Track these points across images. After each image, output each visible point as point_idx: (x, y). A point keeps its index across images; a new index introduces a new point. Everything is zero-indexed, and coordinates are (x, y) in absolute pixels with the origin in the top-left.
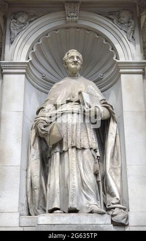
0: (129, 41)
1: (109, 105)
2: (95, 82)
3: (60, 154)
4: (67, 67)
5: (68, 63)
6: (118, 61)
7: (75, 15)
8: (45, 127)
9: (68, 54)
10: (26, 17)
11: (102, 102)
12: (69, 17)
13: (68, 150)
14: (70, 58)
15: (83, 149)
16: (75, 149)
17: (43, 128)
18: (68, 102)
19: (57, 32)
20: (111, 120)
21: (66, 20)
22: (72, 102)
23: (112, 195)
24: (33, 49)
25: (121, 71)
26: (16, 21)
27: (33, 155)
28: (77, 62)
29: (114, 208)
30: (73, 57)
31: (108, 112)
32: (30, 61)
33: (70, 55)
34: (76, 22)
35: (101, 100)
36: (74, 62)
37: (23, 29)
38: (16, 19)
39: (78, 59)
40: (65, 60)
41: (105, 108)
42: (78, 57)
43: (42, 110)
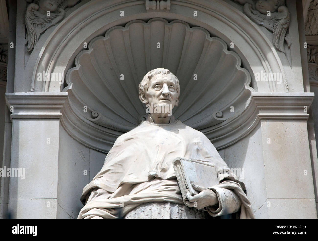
0: (278, 50)
5: (150, 96)
6: (254, 93)
9: (150, 78)
14: (154, 87)
22: (160, 179)
24: (75, 66)
25: (261, 113)
28: (169, 95)
30: (159, 85)
33: (154, 82)
34: (165, 9)
36: (164, 95)
39: (171, 88)
40: (144, 88)
41: (230, 191)
42: (170, 85)
43: (96, 193)
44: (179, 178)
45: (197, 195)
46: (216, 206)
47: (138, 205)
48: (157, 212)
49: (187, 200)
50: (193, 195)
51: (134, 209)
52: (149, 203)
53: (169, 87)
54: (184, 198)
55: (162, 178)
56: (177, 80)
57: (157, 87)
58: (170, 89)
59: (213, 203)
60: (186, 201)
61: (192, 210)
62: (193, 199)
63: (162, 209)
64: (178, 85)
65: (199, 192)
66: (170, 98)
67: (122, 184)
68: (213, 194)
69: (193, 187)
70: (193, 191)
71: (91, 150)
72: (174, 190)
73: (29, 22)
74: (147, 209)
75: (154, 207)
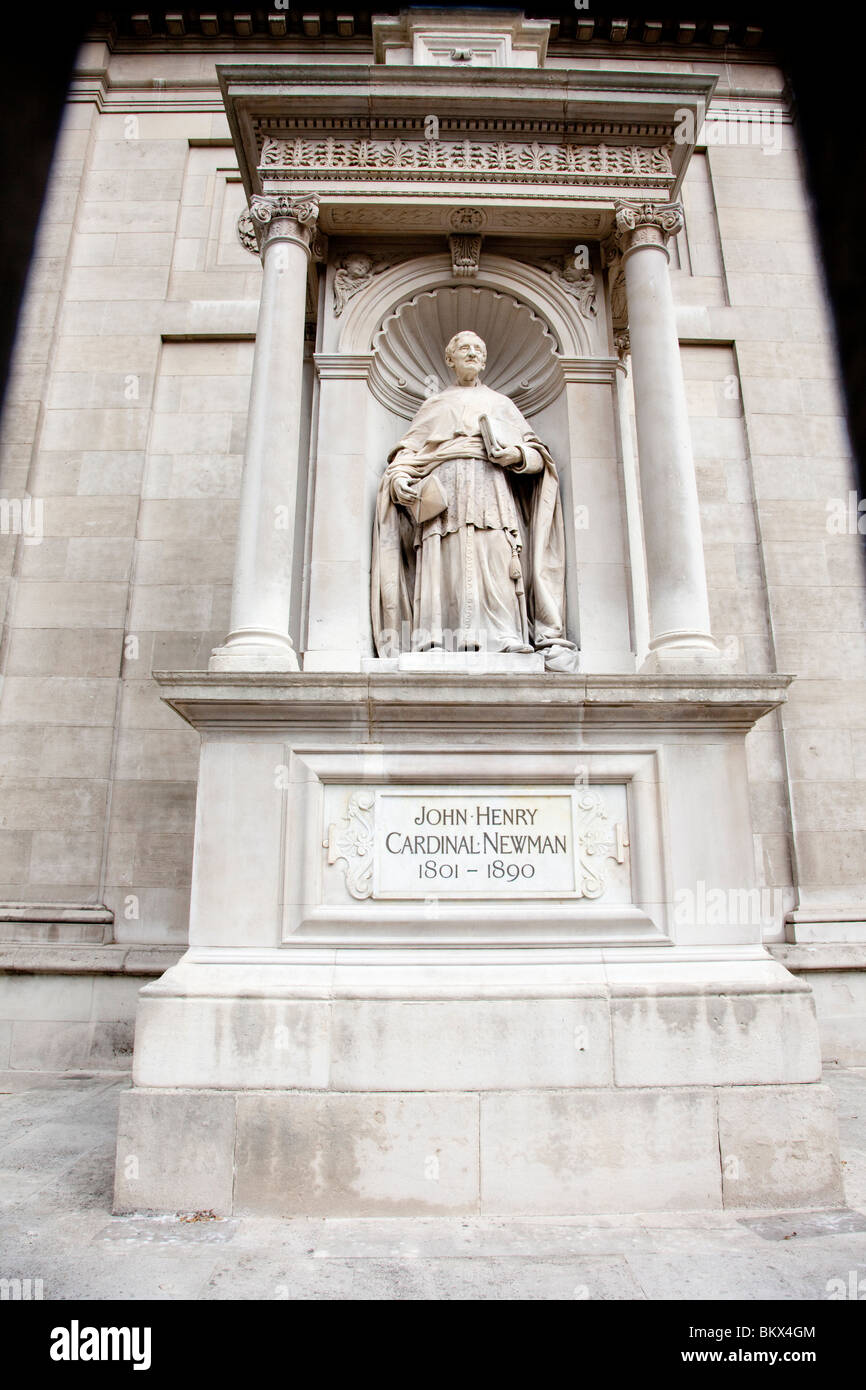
0: (584, 316)
1: (542, 443)
2: (511, 396)
3: (442, 538)
4: (454, 367)
5: (456, 358)
6: (560, 357)
7: (472, 262)
8: (410, 485)
9: (456, 340)
10: (366, 264)
11: (528, 438)
12: (458, 266)
13: (457, 532)
14: (461, 348)
15: (489, 529)
16: (472, 528)
17: (407, 488)
18: (457, 435)
19: (431, 295)
20: (546, 473)
21: (452, 270)
22: (465, 436)
23: (546, 621)
24: (381, 330)
25: (567, 376)
26: (346, 272)
28: (475, 356)
29: (550, 646)
30: (467, 347)
31: (541, 460)
32: (377, 353)
33: (460, 344)
34: (473, 275)
35: (526, 435)
36: (470, 356)
37: (361, 287)
38: (346, 268)
39: (478, 350)
40: (450, 351)
41: (535, 450)
42: (477, 347)
43: (402, 452)
44: (484, 435)
45: (502, 451)
46: (521, 463)
47: (443, 461)
48: (462, 467)
49: (492, 455)
51: (439, 465)
52: (455, 459)
53: (476, 350)
55: (467, 435)
56: (484, 344)
57: (464, 348)
59: (517, 461)
60: (491, 457)
61: (497, 466)
62: (498, 455)
63: (467, 465)
64: (486, 348)
65: (504, 448)
66: (476, 359)
67: (428, 443)
68: (517, 451)
69: (498, 443)
72: (479, 447)
73: (337, 287)
74: (452, 464)
75: (460, 463)
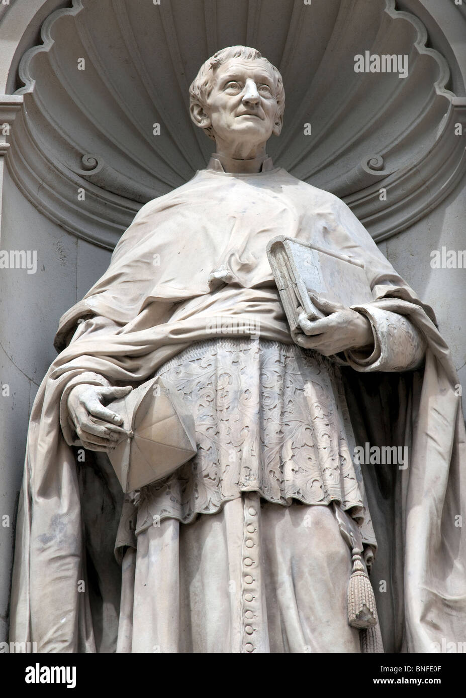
1: (416, 302)
2: (343, 194)
3: (183, 530)
5: (214, 108)
6: (455, 100)
8: (106, 400)
9: (215, 67)
11: (382, 290)
13: (220, 513)
14: (224, 86)
15: (297, 505)
16: (256, 503)
17: (98, 407)
18: (218, 285)
20: (429, 370)
22: (237, 286)
24: (39, 43)
27: (45, 539)
28: (258, 103)
30: (237, 82)
32: (29, 96)
33: (223, 74)
36: (247, 103)
39: (263, 89)
40: (202, 92)
41: (400, 317)
42: (261, 83)
43: (89, 325)
44: (280, 283)
45: (323, 320)
46: (368, 349)
47: (185, 345)
48: (230, 359)
49: (300, 331)
50: (313, 319)
51: (177, 355)
52: (213, 339)
53: (258, 88)
54: (293, 328)
55: (242, 284)
56: (278, 75)
57: (232, 86)
58: (262, 92)
59: (360, 342)
60: (297, 334)
61: (312, 356)
62: (313, 329)
63: (241, 354)
64: (281, 85)
65: (327, 314)
66: (261, 111)
67: (150, 304)
68: (360, 320)
69: (314, 301)
70: (313, 310)
71: (80, 241)
72: (269, 311)
74: (207, 353)
75: (223, 350)
